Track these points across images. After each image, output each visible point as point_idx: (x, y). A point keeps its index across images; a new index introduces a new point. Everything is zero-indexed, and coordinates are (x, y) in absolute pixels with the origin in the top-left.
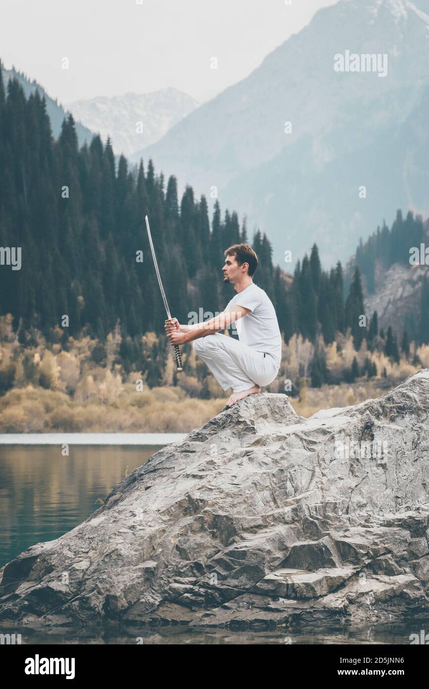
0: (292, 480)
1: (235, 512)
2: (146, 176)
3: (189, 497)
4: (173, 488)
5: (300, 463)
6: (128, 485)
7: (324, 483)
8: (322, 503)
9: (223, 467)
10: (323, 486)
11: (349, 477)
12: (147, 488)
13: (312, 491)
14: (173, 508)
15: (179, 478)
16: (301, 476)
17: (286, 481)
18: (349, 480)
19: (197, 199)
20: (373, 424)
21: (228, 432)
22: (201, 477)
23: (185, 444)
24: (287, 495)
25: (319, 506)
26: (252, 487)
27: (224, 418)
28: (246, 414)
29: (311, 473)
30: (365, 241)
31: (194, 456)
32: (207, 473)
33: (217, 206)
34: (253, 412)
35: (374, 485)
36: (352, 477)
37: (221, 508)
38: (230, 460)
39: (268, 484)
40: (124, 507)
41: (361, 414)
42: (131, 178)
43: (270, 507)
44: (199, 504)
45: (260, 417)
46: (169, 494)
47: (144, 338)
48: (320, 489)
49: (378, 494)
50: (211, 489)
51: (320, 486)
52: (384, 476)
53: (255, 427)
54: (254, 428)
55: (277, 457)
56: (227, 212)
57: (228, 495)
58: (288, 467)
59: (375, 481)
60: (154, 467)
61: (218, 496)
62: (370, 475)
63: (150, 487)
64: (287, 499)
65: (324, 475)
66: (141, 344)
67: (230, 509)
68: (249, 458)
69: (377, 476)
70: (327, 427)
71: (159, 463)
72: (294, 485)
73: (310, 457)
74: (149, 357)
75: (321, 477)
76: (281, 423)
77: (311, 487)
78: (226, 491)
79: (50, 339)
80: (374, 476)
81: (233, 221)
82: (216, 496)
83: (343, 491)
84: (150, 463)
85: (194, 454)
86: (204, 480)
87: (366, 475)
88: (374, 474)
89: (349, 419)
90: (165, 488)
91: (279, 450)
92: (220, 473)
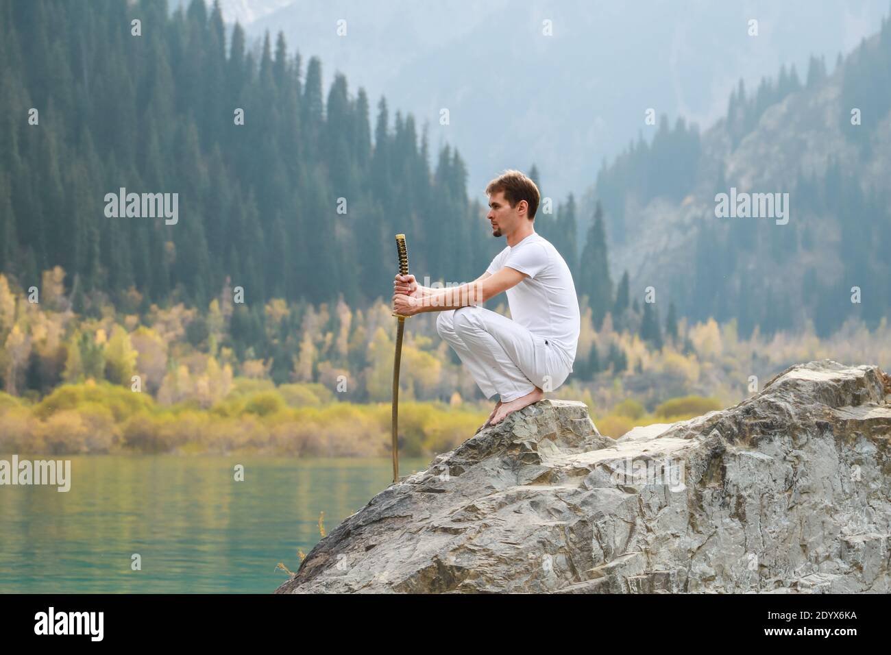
0: (599, 538)
1: (513, 587)
2: (273, 57)
3: (439, 562)
4: (410, 548)
5: (612, 511)
6: (337, 542)
7: (650, 542)
8: (647, 574)
9: (491, 516)
10: (648, 547)
11: (688, 534)
12: (368, 548)
13: (631, 556)
14: (413, 580)
15: (420, 532)
16: (615, 532)
17: (591, 538)
18: (688, 539)
19: (352, 92)
20: (724, 451)
21: (495, 461)
22: (456, 532)
23: (428, 478)
24: (592, 561)
25: (643, 579)
26: (538, 548)
27: (490, 438)
28: (525, 433)
29: (629, 526)
30: (611, 162)
31: (443, 498)
32: (466, 525)
33: (382, 105)
34: (535, 429)
35: (725, 546)
36: (692, 534)
37: (491, 580)
38: (501, 505)
39: (563, 544)
40: (335, 578)
41: (705, 435)
42: (250, 59)
43: (567, 579)
44: (454, 573)
45: (545, 437)
46: (406, 557)
47: (268, 308)
48: (644, 552)
49: (732, 560)
50: (474, 551)
51: (643, 547)
52: (741, 533)
53: (539, 454)
54: (536, 454)
55: (577, 501)
56: (398, 114)
57: (500, 560)
58: (594, 518)
59: (727, 539)
60: (380, 514)
61: (486, 562)
62: (720, 530)
63: (373, 546)
64: (592, 567)
65: (649, 530)
66: (262, 318)
67: (504, 583)
68: (532, 502)
69: (732, 532)
70: (652, 454)
71: (387, 509)
72: (603, 545)
73: (627, 501)
74: (274, 337)
75: (645, 533)
76: (577, 447)
77: (630, 550)
78: (498, 554)
79: (121, 307)
80: (725, 531)
81: (407, 129)
82: (482, 562)
83: (679, 556)
84: (372, 508)
85: (442, 495)
86: (461, 536)
87: (714, 530)
88: (726, 529)
89: (686, 442)
90: (399, 548)
91: (579, 490)
92: (486, 526)
